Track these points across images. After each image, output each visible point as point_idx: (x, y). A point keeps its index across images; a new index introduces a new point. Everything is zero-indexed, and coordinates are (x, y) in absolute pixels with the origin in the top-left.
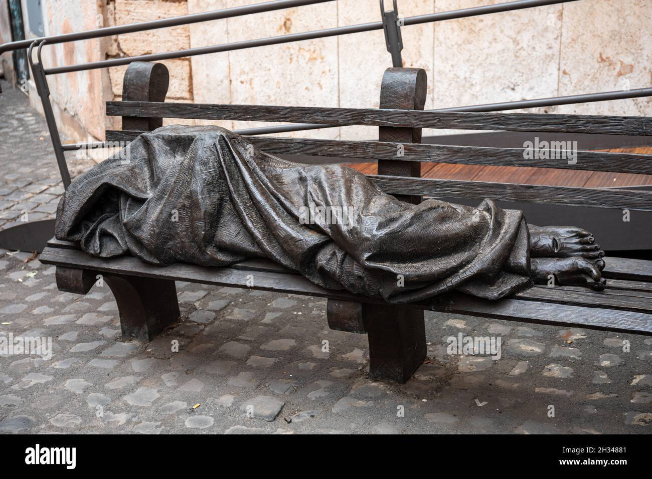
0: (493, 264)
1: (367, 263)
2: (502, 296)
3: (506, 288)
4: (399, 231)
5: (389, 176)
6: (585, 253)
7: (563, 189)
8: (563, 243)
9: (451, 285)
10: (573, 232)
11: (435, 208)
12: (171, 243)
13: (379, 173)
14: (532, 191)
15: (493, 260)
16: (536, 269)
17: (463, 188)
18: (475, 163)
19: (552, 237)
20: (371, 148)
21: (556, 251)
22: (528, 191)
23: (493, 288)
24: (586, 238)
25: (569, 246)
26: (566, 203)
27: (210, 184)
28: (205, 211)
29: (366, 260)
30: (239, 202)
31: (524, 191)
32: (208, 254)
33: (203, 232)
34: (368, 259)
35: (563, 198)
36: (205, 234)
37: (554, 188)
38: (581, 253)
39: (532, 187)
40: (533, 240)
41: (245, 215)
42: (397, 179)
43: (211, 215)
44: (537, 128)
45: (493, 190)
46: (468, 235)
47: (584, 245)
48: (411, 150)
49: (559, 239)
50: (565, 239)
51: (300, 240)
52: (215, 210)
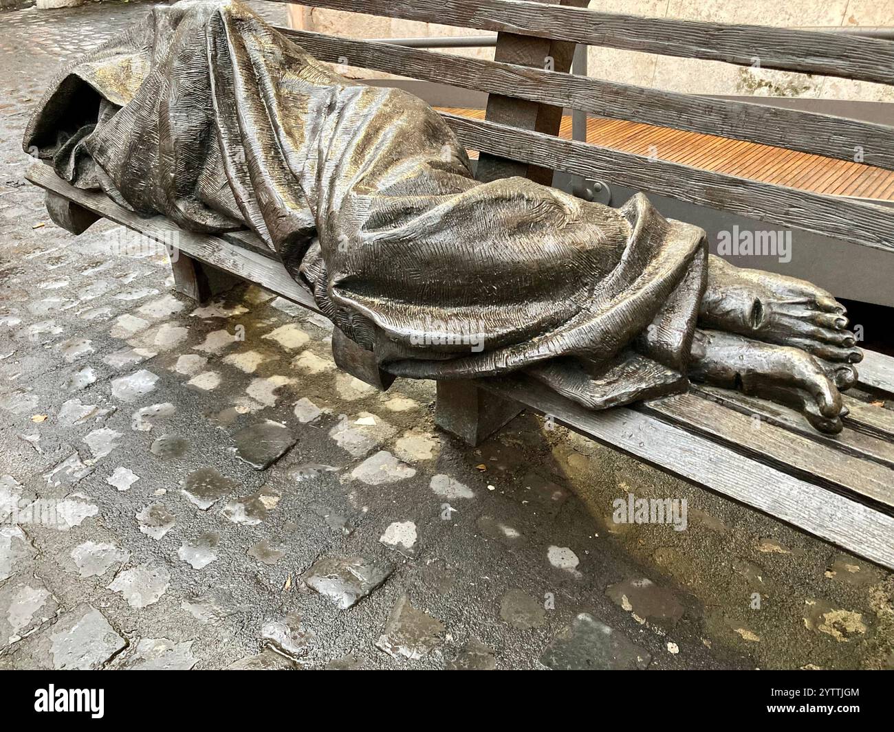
0: (603, 340)
1: (336, 294)
2: (612, 405)
3: (626, 388)
4: (410, 240)
5: (500, 126)
6: (817, 345)
7: (807, 197)
8: (775, 313)
9: (505, 366)
10: (802, 294)
11: (509, 200)
12: (143, 183)
13: (487, 118)
14: (741, 190)
15: (606, 332)
16: (704, 356)
17: (614, 164)
18: (645, 120)
19: (755, 296)
20: (478, 70)
21: (755, 328)
22: (733, 189)
23: (598, 382)
24: (828, 315)
25: (785, 321)
26: (804, 226)
27: (189, 94)
28: (177, 139)
29: (335, 286)
30: (222, 132)
31: (725, 187)
32: (179, 210)
33: (172, 175)
34: (341, 285)
35: (800, 215)
36: (175, 177)
37: (789, 191)
38: (808, 342)
39: (743, 183)
40: (711, 296)
41: (228, 154)
42: (511, 132)
43: (187, 147)
44: (784, 61)
45: (666, 176)
46: (568, 268)
47: (820, 329)
48: (540, 81)
49: (769, 304)
50: (782, 305)
51: (283, 216)
52: (195, 139)
